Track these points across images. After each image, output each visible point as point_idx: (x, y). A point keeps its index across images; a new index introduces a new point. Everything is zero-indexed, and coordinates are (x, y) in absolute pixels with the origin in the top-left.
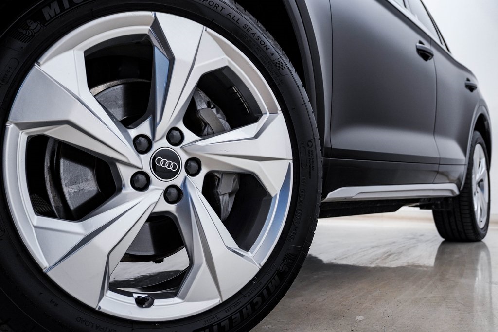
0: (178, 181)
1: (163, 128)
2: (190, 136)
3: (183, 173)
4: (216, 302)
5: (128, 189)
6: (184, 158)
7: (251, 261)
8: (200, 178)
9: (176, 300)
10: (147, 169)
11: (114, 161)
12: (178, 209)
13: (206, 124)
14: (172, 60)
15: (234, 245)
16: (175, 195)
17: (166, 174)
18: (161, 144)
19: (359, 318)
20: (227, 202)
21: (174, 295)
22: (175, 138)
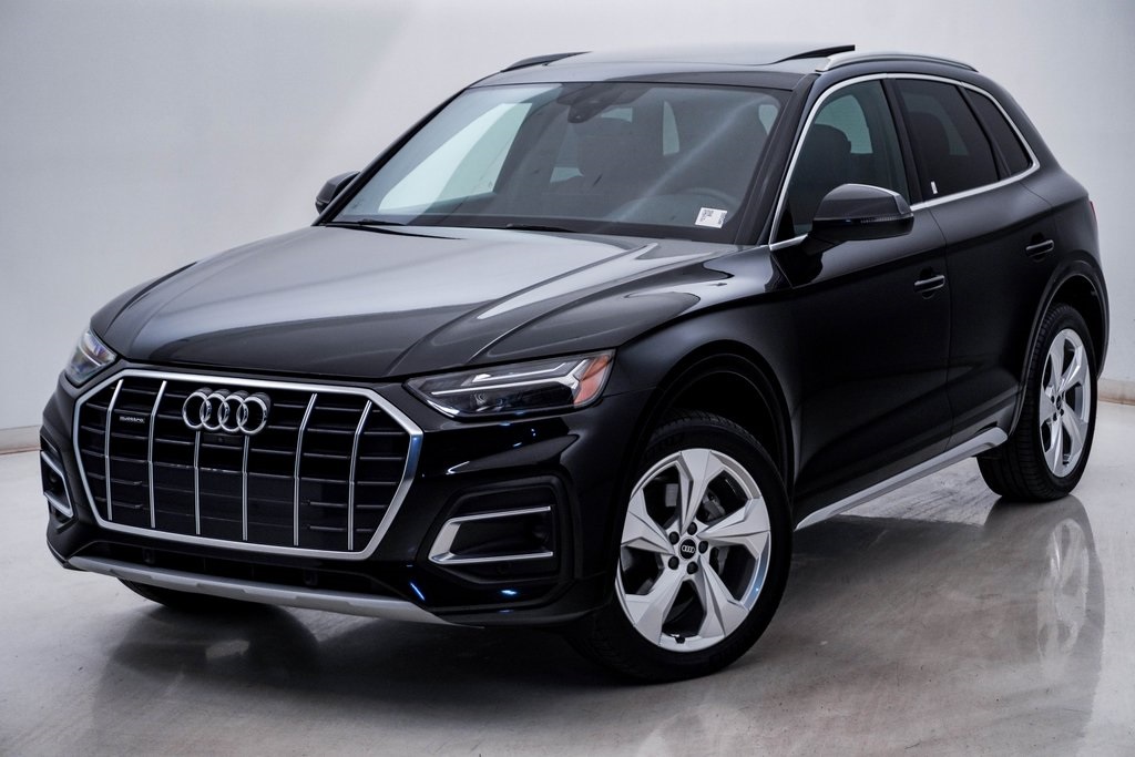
0: (695, 559)
1: (686, 524)
2: (701, 526)
3: (698, 553)
4: (722, 637)
5: (667, 569)
6: (697, 542)
7: (740, 606)
8: (708, 553)
9: (697, 637)
10: (678, 555)
11: (659, 554)
12: (696, 577)
13: (709, 513)
14: (691, 483)
15: (731, 598)
16: (693, 568)
17: (687, 556)
18: (685, 536)
19: (824, 643)
20: (721, 565)
21: (696, 634)
22: (692, 529)
